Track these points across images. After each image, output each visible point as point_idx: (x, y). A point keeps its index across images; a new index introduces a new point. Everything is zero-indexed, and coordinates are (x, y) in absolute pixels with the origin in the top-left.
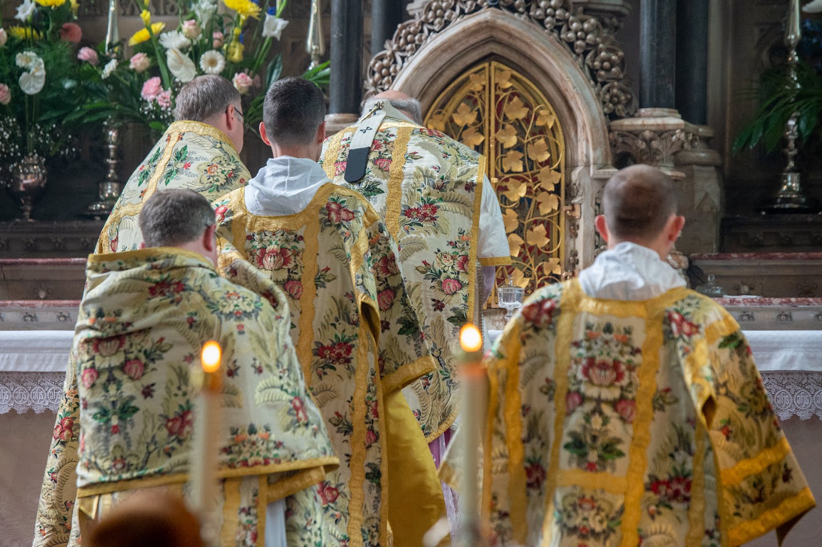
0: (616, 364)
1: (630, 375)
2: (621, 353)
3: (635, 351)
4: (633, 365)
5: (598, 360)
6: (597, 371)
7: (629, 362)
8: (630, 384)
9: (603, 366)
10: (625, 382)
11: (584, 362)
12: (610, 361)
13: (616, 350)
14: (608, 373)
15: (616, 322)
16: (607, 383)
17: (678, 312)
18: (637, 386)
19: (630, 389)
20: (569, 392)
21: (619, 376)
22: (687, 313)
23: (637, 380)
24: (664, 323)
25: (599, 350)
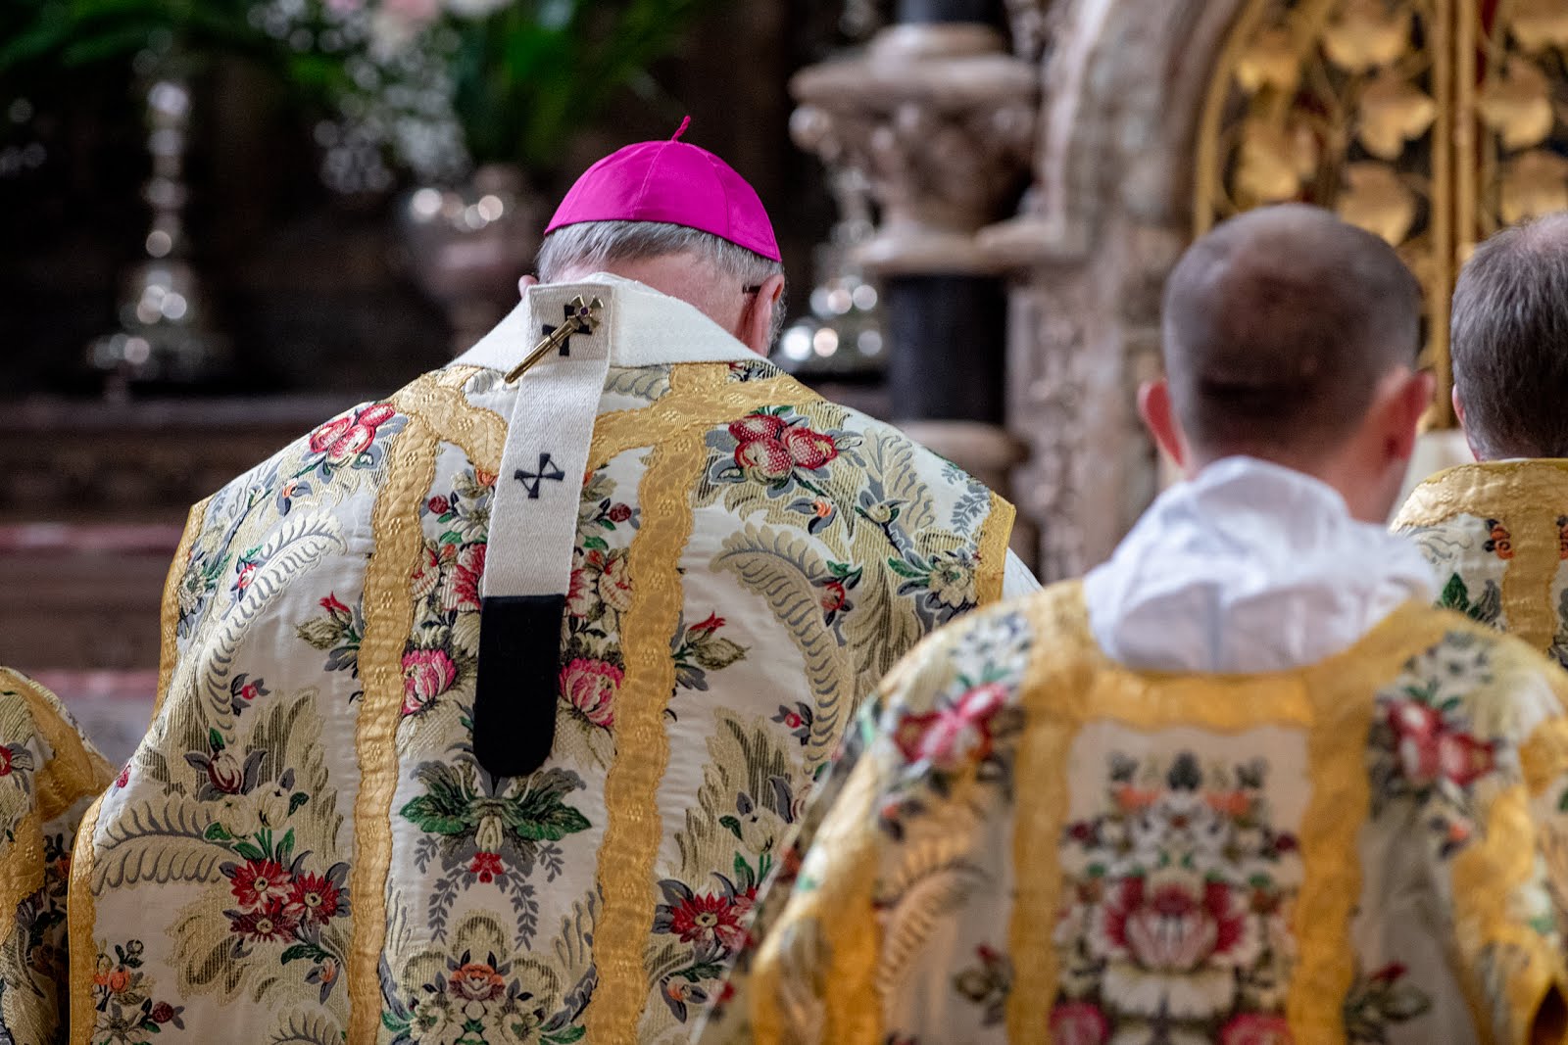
0: (1215, 894)
1: (1264, 926)
2: (1232, 853)
3: (1280, 845)
4: (1269, 891)
5: (1157, 881)
6: (1154, 923)
7: (1259, 881)
8: (1266, 958)
9: (1173, 904)
10: (1246, 952)
11: (1112, 895)
12: (1194, 886)
13: (1213, 844)
14: (1188, 925)
15: (1209, 753)
16: (1187, 961)
17: (1420, 699)
18: (1288, 962)
19: (1263, 975)
20: (1062, 999)
21: (1228, 935)
22: (1453, 702)
23: (1289, 945)
24: (1373, 741)
25: (1157, 847)
